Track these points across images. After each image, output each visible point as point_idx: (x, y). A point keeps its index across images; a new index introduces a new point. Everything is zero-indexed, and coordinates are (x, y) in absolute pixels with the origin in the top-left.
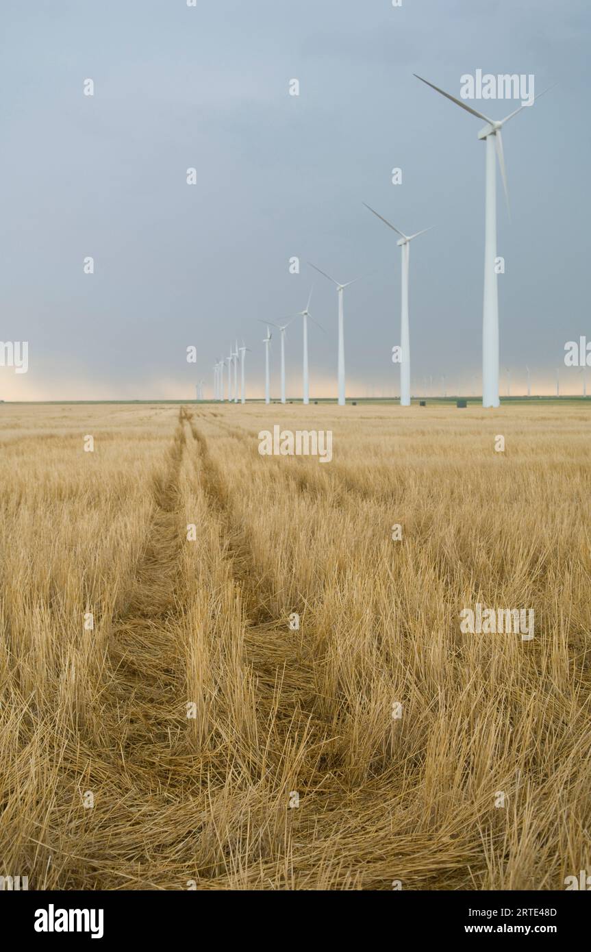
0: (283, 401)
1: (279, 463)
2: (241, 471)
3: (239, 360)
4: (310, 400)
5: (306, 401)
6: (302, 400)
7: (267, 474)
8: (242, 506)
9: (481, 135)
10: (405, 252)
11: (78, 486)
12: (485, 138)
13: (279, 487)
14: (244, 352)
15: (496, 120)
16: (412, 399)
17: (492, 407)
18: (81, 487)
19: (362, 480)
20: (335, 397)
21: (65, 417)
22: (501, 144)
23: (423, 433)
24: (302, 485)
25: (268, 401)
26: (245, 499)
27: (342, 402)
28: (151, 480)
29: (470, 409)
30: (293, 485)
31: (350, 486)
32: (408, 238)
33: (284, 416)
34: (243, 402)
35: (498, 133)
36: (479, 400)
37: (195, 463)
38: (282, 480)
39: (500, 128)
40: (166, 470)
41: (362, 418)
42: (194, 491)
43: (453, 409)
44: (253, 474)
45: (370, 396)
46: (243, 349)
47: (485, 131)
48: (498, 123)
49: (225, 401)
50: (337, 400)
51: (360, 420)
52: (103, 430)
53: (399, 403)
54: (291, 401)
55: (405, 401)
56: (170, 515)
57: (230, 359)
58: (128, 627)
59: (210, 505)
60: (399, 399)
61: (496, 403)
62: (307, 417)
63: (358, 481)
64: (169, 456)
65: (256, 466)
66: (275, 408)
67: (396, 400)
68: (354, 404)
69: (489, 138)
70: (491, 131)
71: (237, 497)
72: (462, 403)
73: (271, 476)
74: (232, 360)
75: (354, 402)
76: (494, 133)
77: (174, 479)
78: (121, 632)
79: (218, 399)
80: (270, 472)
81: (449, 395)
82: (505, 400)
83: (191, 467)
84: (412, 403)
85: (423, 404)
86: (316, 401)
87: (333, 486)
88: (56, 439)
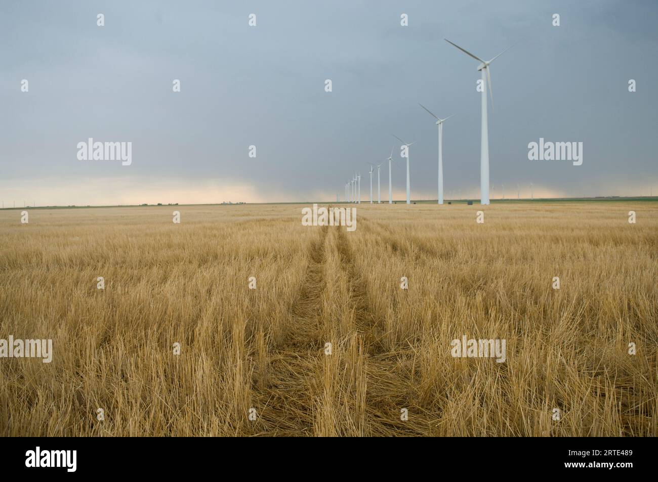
0: (379, 202)
1: (380, 234)
2: (359, 240)
3: (357, 182)
4: (393, 201)
5: (390, 202)
6: (388, 202)
7: (374, 242)
8: (361, 262)
9: (479, 68)
10: (440, 128)
11: (268, 249)
12: (481, 70)
13: (381, 249)
14: (360, 179)
15: (486, 61)
16: (444, 201)
17: (485, 204)
18: (270, 249)
19: (428, 245)
20: (405, 200)
21: (273, 210)
22: (489, 73)
23: (454, 218)
24: (395, 248)
25: (371, 202)
26: (362, 256)
27: (408, 202)
28: (310, 244)
29: (474, 206)
30: (389, 248)
31: (422, 248)
32: (442, 120)
33: (380, 210)
34: (359, 203)
35: (488, 67)
36: (479, 201)
37: (334, 235)
38: (383, 245)
39: (488, 65)
40: (318, 239)
41: (420, 210)
42: (332, 252)
43: (465, 206)
44: (366, 241)
45: (422, 199)
46: (359, 177)
47: (481, 66)
48: (487, 62)
49: (351, 202)
50: (406, 201)
51: (419, 211)
52: (289, 216)
53: (437, 203)
54: (383, 202)
55: (441, 202)
56: (319, 265)
57: (353, 182)
58: (281, 357)
59: (342, 260)
60: (438, 201)
61: (488, 203)
62: (392, 210)
63: (426, 246)
64: (321, 230)
65: (368, 236)
66: (376, 206)
67: (436, 202)
68: (415, 203)
69: (483, 70)
70: (484, 66)
71: (357, 256)
72: (470, 203)
73: (377, 242)
74: (354, 183)
75: (414, 202)
76: (485, 67)
77: (322, 243)
78: (276, 361)
79: (347, 201)
80: (376, 240)
81: (463, 199)
82: (492, 201)
83: (332, 237)
84: (444, 203)
85: (450, 203)
86: (395, 202)
87: (413, 250)
88: (265, 221)
